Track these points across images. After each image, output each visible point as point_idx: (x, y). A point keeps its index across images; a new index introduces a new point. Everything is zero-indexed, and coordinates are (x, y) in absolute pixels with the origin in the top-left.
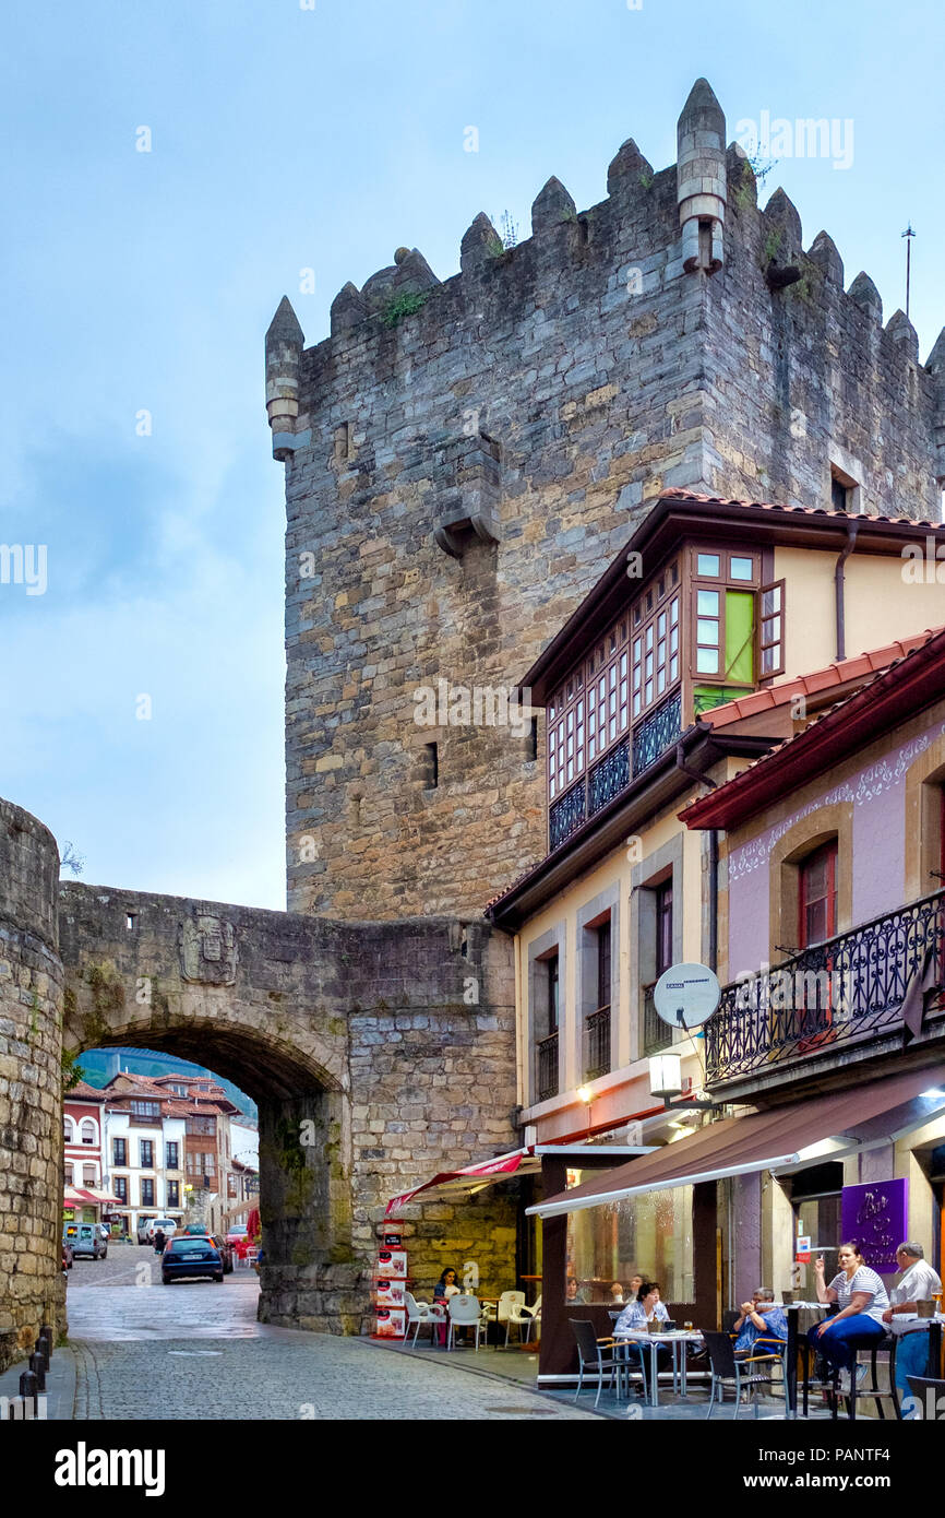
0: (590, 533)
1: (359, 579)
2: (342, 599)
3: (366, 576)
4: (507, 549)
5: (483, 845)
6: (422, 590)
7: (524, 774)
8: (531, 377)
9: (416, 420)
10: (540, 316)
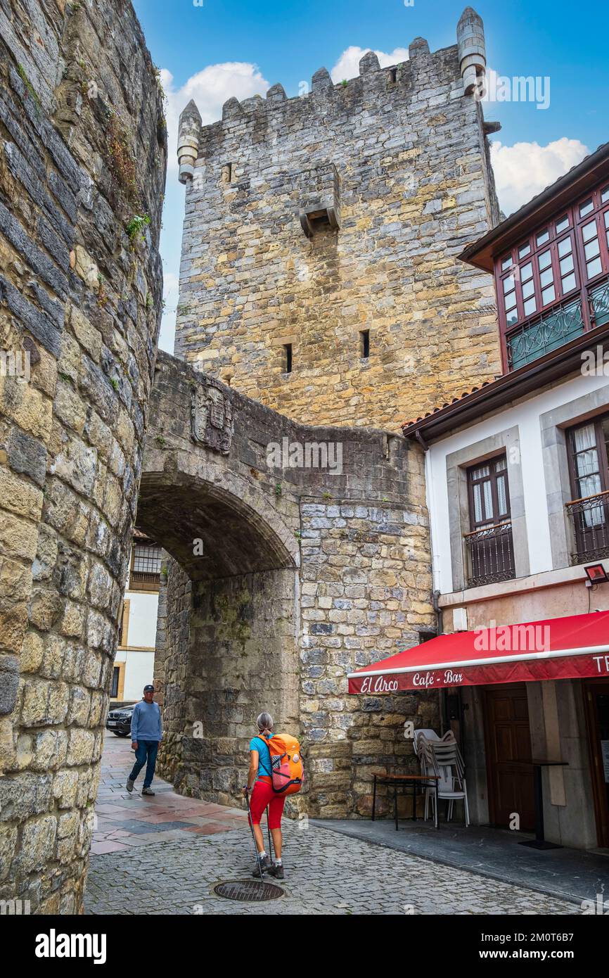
0: (406, 226)
1: (235, 248)
2: (223, 258)
3: (241, 245)
4: (345, 233)
5: (328, 410)
6: (282, 254)
7: (360, 366)
8: (361, 143)
9: (280, 164)
10: (366, 114)
